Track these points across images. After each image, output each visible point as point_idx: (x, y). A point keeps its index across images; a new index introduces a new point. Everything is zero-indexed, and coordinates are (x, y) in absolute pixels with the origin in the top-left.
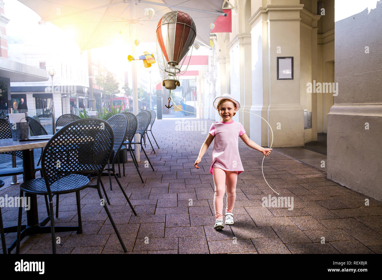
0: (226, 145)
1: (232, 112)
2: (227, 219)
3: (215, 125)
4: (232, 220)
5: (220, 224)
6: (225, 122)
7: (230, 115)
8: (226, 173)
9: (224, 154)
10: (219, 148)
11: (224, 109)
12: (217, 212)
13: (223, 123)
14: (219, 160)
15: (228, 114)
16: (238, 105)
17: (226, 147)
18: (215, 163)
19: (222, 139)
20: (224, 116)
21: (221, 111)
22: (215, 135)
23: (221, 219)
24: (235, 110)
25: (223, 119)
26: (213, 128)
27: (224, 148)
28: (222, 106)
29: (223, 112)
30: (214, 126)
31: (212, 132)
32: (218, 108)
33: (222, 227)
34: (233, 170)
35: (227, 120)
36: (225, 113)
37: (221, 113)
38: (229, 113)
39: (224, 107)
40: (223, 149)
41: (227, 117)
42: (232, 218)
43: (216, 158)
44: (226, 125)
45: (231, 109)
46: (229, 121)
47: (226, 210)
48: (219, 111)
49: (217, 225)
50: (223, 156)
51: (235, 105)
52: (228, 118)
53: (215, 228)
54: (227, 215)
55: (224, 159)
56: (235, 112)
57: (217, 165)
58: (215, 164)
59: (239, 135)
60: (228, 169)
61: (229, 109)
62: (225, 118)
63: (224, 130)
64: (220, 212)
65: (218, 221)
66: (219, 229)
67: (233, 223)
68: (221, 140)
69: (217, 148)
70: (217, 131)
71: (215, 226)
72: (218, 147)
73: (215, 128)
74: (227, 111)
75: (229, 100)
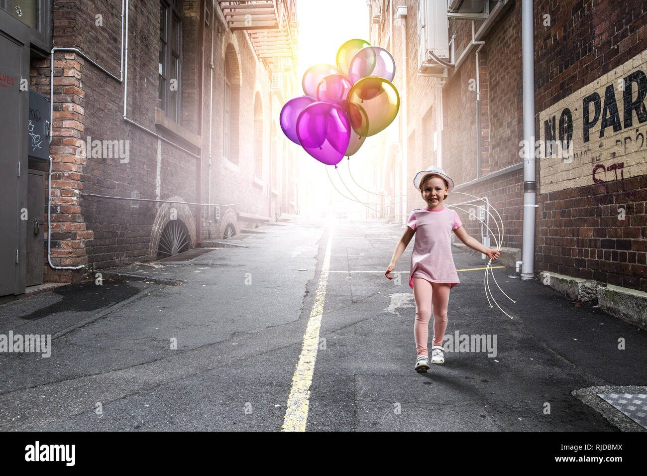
0: (433, 244)
1: (442, 193)
2: (435, 356)
3: (416, 213)
4: (441, 356)
5: (424, 363)
6: (431, 208)
7: (438, 198)
8: (432, 286)
9: (429, 257)
10: (421, 249)
11: (429, 189)
12: (419, 346)
13: (429, 210)
14: (422, 265)
15: (436, 197)
16: (450, 183)
17: (432, 246)
18: (415, 271)
19: (427, 235)
20: (430, 199)
21: (426, 192)
22: (416, 229)
23: (425, 355)
24: (446, 191)
25: (429, 205)
26: (413, 218)
27: (429, 248)
28: (426, 184)
29: (428, 194)
30: (415, 215)
31: (412, 224)
32: (421, 189)
33: (427, 368)
34: (442, 282)
35: (434, 206)
36: (431, 195)
37: (426, 196)
38: (437, 195)
39: (429, 186)
40: (428, 250)
41: (434, 202)
42: (442, 354)
43: (418, 264)
44: (433, 214)
45: (440, 189)
46: (438, 208)
47: (433, 342)
48: (422, 192)
49: (419, 364)
50: (427, 261)
51: (446, 183)
52: (436, 203)
53: (417, 369)
54: (434, 349)
55: (430, 265)
56: (446, 194)
57: (420, 274)
58: (417, 273)
59: (452, 228)
60: (435, 279)
61: (438, 189)
62: (431, 203)
63: (431, 222)
64: (424, 345)
65: (421, 358)
66: (422, 370)
67: (444, 361)
68: (425, 237)
69: (419, 248)
70: (419, 223)
71: (416, 366)
72: (420, 246)
73: (416, 218)
74: (434, 192)
75: (437, 176)
